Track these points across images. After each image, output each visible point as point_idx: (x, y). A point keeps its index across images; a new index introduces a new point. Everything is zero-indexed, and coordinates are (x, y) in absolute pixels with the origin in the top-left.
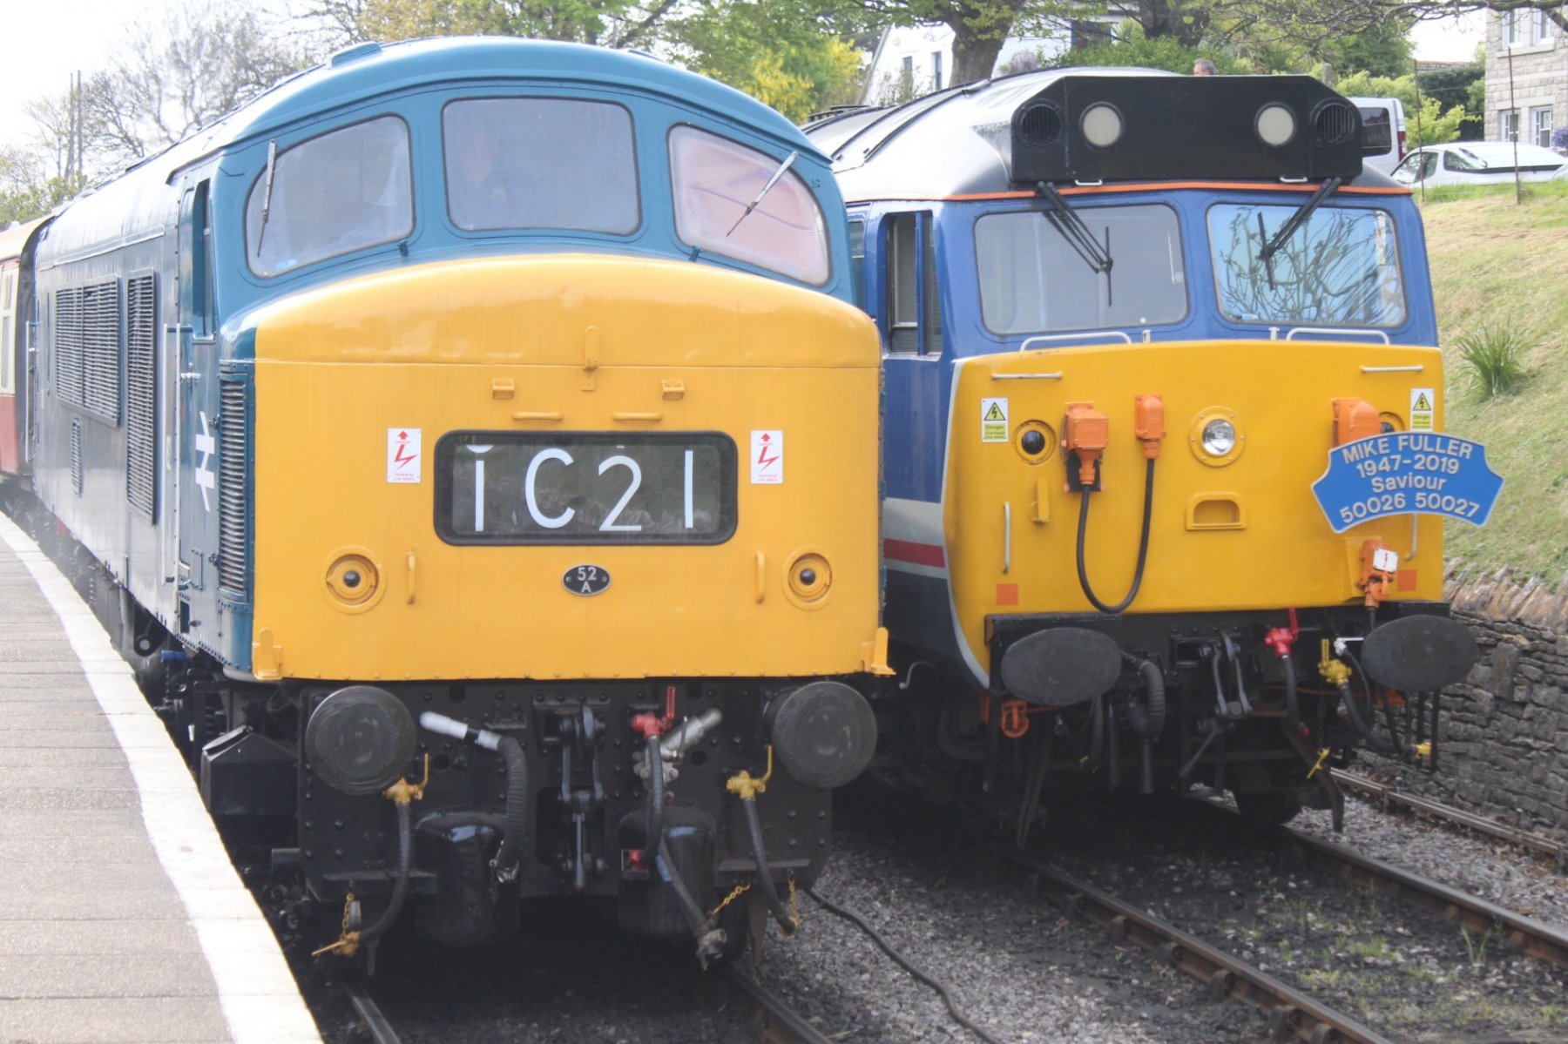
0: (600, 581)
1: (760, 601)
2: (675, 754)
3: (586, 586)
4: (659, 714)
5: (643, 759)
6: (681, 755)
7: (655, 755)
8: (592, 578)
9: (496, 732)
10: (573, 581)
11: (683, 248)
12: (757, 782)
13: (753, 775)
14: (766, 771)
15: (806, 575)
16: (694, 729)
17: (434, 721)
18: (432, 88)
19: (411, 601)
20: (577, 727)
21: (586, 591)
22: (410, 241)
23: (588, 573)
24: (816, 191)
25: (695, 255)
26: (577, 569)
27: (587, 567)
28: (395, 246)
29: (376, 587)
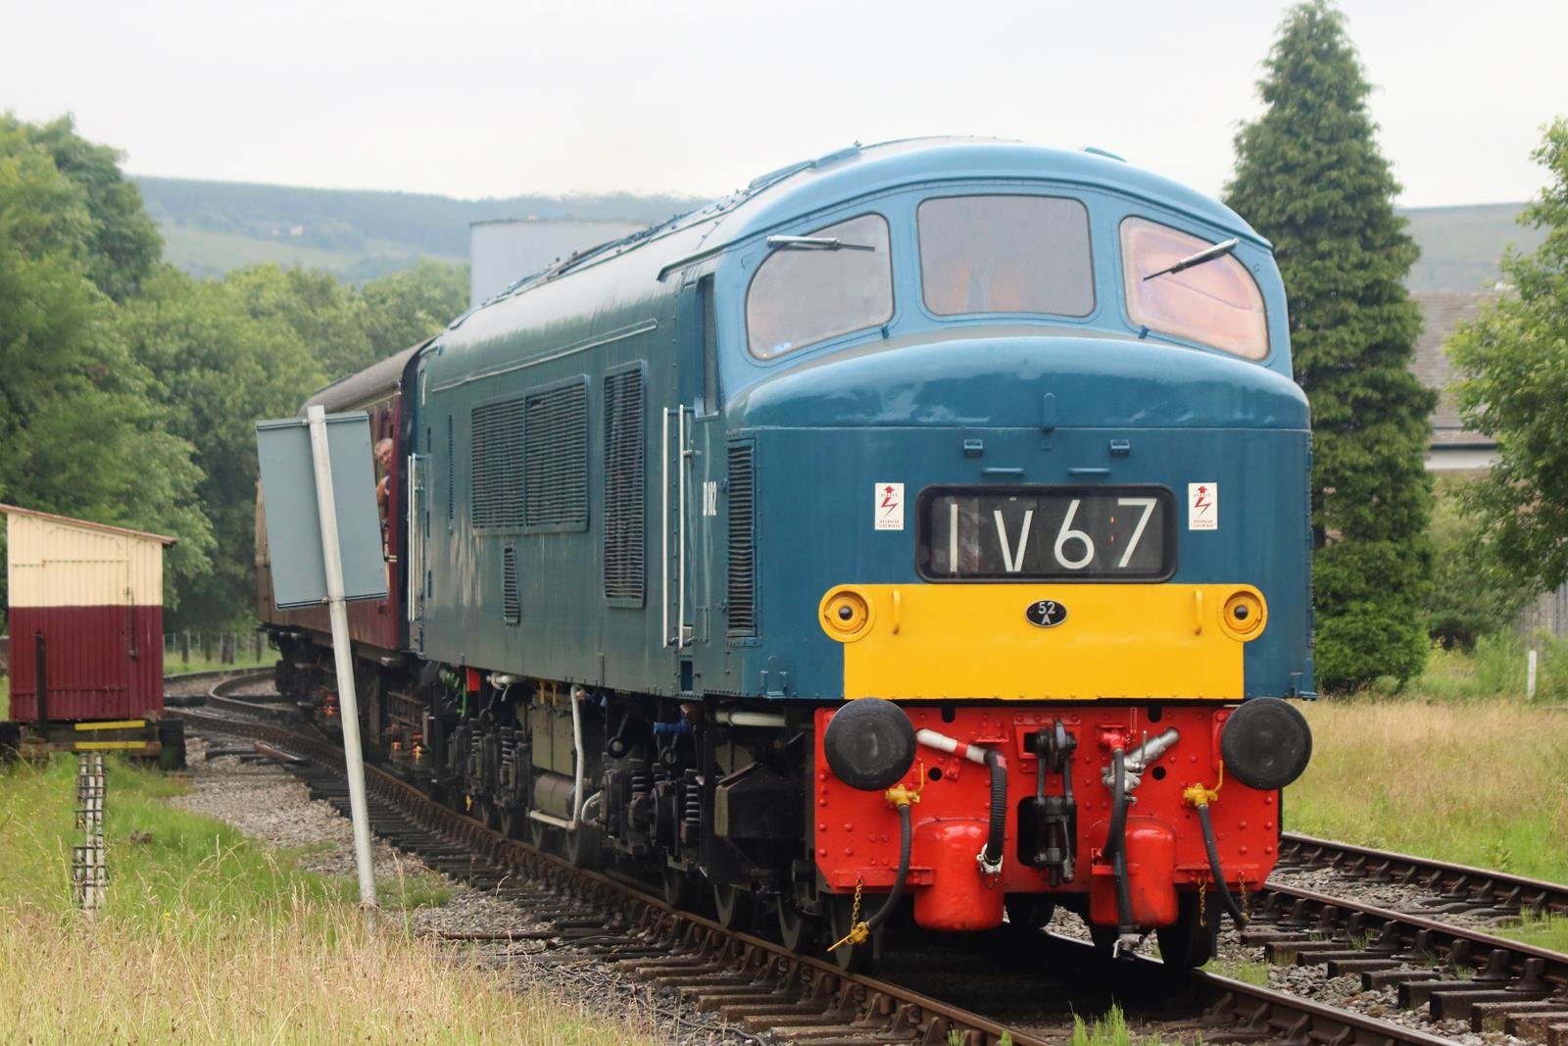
0: (1059, 614)
1: (1198, 632)
2: (1137, 766)
3: (1046, 619)
4: (1122, 732)
5: (1110, 772)
6: (1143, 766)
7: (1120, 766)
8: (1051, 611)
9: (981, 746)
10: (1034, 614)
11: (1132, 327)
12: (1210, 793)
13: (1207, 788)
14: (1218, 782)
15: (1239, 610)
16: (1154, 746)
17: (928, 736)
18: (909, 188)
19: (896, 632)
20: (1051, 741)
21: (1046, 624)
22: (891, 324)
23: (1048, 608)
24: (1256, 275)
25: (1144, 334)
26: (1038, 604)
27: (1047, 602)
28: (878, 329)
29: (866, 620)
